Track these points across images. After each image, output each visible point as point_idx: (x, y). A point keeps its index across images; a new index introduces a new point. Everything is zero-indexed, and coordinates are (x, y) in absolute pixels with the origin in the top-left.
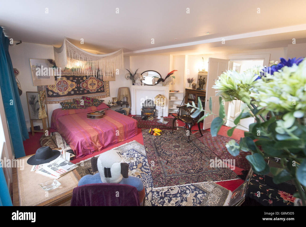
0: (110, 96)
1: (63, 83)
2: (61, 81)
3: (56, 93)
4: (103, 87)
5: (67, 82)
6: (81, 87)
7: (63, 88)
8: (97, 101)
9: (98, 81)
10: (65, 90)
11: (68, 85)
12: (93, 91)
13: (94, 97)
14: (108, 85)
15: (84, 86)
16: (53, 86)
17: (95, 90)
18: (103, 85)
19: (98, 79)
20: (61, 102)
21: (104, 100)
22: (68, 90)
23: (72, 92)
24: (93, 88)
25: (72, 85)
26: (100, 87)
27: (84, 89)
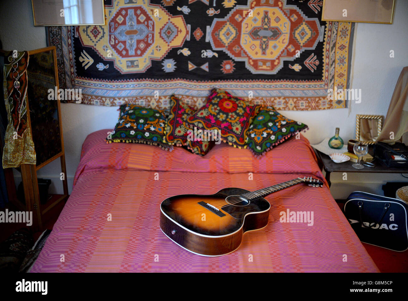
0: (346, 106)
1: (135, 18)
2: (126, 9)
3: (105, 63)
4: (319, 51)
5: (149, 13)
6: (207, 41)
7: (131, 42)
8: (270, 124)
9: (294, 18)
10: (139, 52)
11: (153, 30)
12: (264, 67)
13: (266, 97)
14: (345, 41)
15: (222, 37)
16: (95, 31)
17: (276, 63)
18: (321, 41)
19: (295, 7)
20: (123, 102)
21: (304, 127)
22: (152, 54)
23: (169, 66)
24: (264, 53)
25: (169, 28)
26: (303, 49)
27: (221, 53)
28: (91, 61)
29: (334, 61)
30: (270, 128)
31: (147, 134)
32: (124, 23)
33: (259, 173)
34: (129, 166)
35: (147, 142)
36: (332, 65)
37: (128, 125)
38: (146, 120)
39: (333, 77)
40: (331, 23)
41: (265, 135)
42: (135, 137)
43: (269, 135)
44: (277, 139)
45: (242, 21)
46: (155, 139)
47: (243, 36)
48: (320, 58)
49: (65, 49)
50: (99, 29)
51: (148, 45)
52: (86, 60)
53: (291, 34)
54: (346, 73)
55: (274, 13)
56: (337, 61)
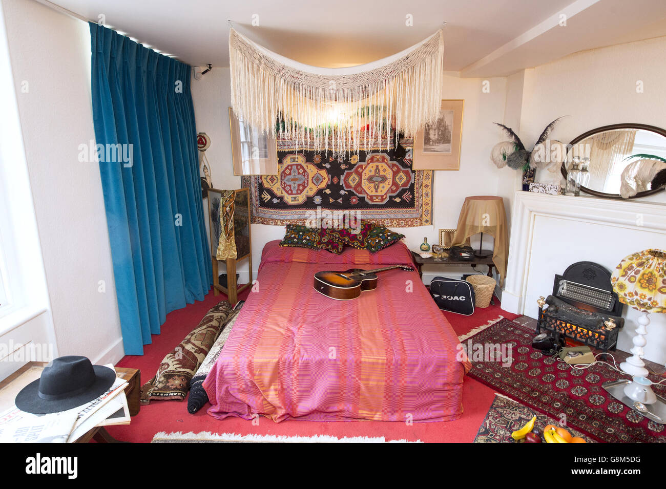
0: (431, 224)
1: (297, 171)
2: (291, 166)
3: (278, 198)
4: (412, 189)
5: (306, 168)
6: (341, 184)
7: (294, 186)
8: (381, 235)
9: (395, 169)
10: (299, 192)
11: (308, 178)
12: (377, 200)
13: (379, 219)
14: (429, 183)
15: (351, 182)
16: (272, 179)
17: (384, 197)
18: (413, 182)
19: (395, 162)
20: (289, 223)
21: (403, 236)
22: (307, 193)
23: (318, 200)
24: (377, 191)
25: (318, 177)
26: (402, 188)
27: (349, 192)
28: (269, 197)
29: (422, 195)
30: (381, 237)
31: (304, 241)
32: (290, 174)
33: (374, 264)
34: (294, 260)
35: (304, 246)
36: (420, 198)
37: (293, 236)
38: (304, 233)
39: (422, 205)
40: (419, 171)
41: (377, 241)
42: (297, 243)
43: (380, 241)
44: (385, 244)
45: (362, 172)
46: (309, 244)
47: (363, 181)
48: (413, 193)
49: (253, 190)
50: (275, 177)
51: (305, 187)
52: (266, 197)
53: (393, 179)
54: (430, 203)
55: (382, 167)
56: (424, 195)
